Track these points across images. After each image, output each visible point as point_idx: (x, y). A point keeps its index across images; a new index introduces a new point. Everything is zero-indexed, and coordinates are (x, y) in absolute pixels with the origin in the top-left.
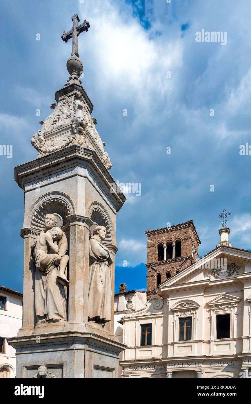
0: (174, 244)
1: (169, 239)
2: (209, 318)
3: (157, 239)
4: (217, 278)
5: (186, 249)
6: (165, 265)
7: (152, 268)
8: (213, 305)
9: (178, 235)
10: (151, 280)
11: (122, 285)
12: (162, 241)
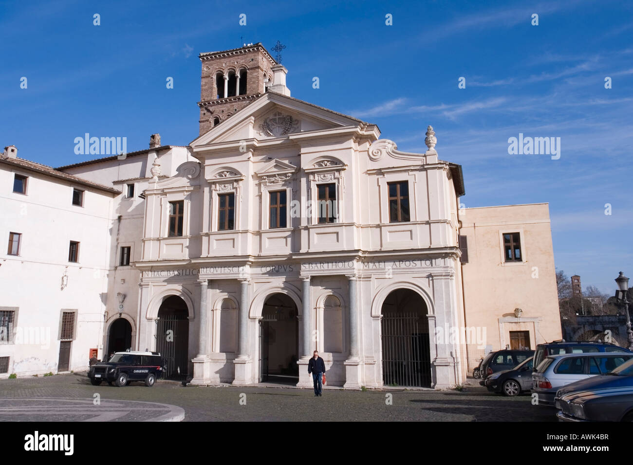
0: (238, 74)
1: (230, 67)
2: (258, 195)
3: (215, 67)
4: (268, 135)
5: (254, 83)
6: (225, 105)
7: (206, 109)
8: (263, 176)
9: (243, 62)
10: (205, 127)
11: (153, 137)
12: (222, 70)
